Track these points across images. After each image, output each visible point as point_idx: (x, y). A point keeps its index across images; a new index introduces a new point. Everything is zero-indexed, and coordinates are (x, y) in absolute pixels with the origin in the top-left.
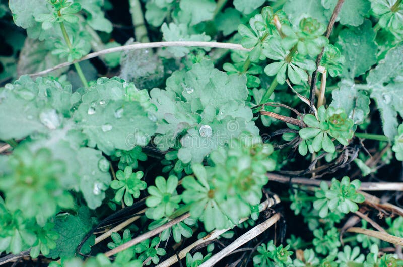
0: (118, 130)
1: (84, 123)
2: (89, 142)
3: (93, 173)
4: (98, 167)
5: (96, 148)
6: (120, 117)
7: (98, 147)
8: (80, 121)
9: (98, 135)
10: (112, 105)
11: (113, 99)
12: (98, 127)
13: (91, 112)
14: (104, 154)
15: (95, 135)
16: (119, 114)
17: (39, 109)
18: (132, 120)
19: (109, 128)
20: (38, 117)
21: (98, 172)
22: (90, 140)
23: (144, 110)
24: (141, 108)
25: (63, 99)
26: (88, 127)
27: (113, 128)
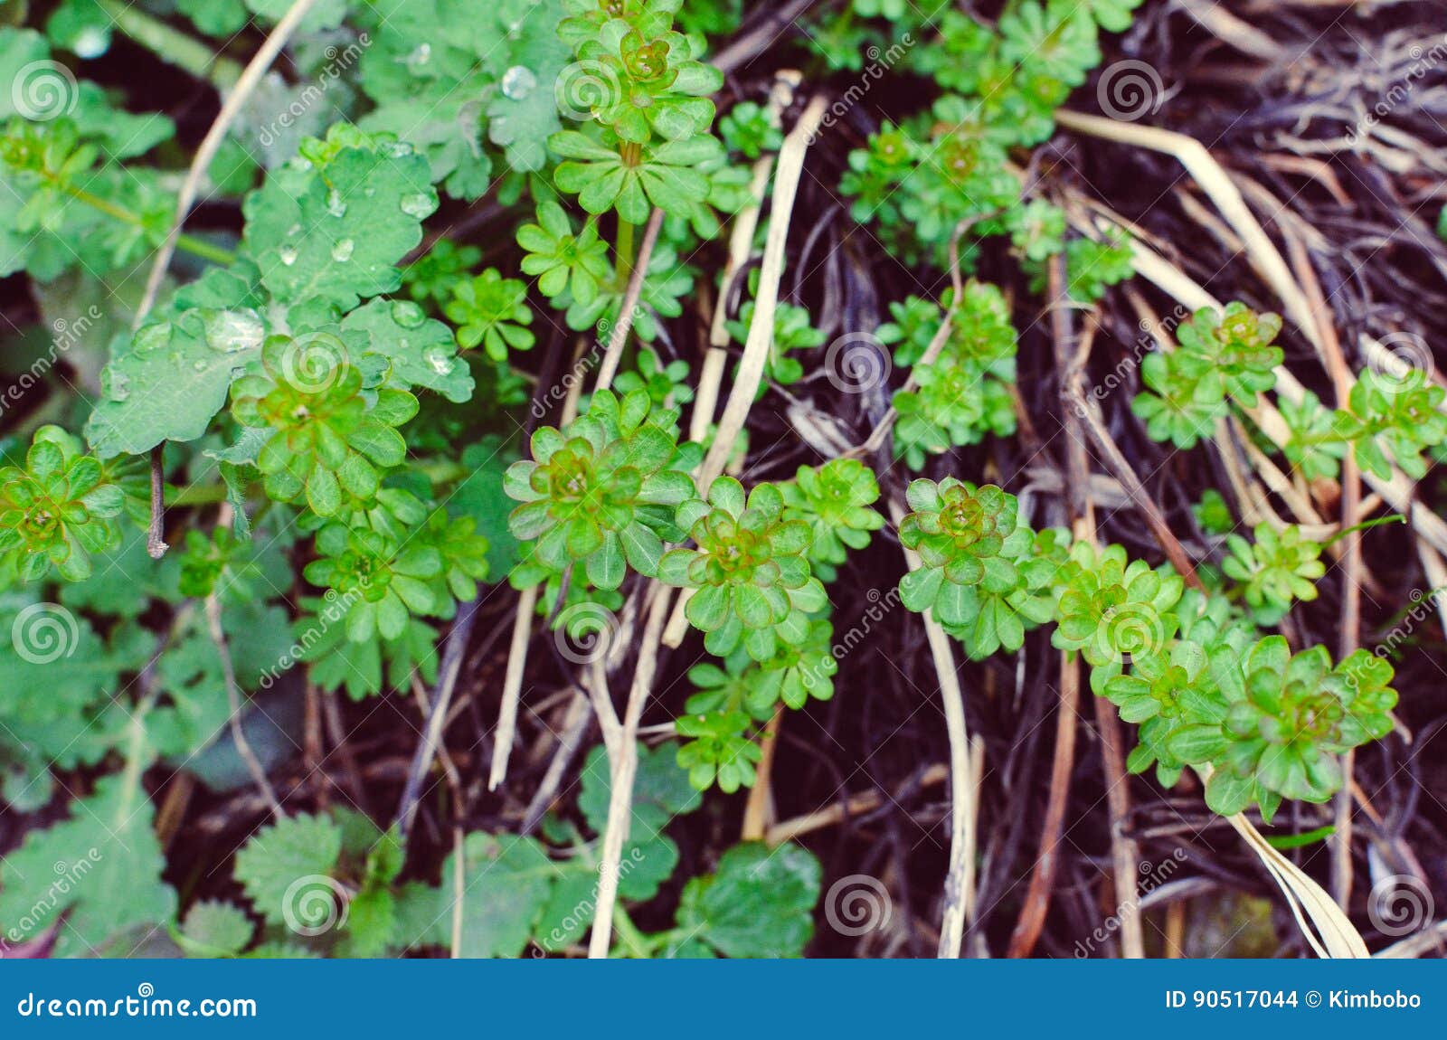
0: (365, 234)
1: (300, 287)
2: (341, 306)
3: (404, 343)
4: (403, 327)
5: (364, 301)
6: (343, 208)
7: (365, 294)
8: (289, 292)
9: (344, 277)
10: (310, 205)
11: (300, 195)
12: (329, 265)
13: (289, 259)
14: (386, 297)
15: (338, 282)
16: (336, 205)
17: (199, 338)
18: (369, 192)
19: (348, 246)
20: (214, 351)
21: (412, 335)
22: (340, 301)
23: (370, 153)
24: (360, 155)
25: (221, 290)
26: (312, 285)
27: (353, 238)
